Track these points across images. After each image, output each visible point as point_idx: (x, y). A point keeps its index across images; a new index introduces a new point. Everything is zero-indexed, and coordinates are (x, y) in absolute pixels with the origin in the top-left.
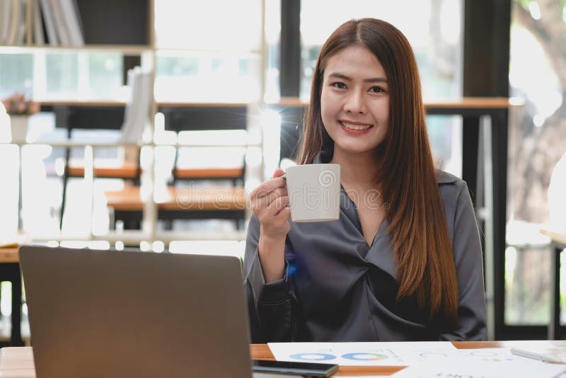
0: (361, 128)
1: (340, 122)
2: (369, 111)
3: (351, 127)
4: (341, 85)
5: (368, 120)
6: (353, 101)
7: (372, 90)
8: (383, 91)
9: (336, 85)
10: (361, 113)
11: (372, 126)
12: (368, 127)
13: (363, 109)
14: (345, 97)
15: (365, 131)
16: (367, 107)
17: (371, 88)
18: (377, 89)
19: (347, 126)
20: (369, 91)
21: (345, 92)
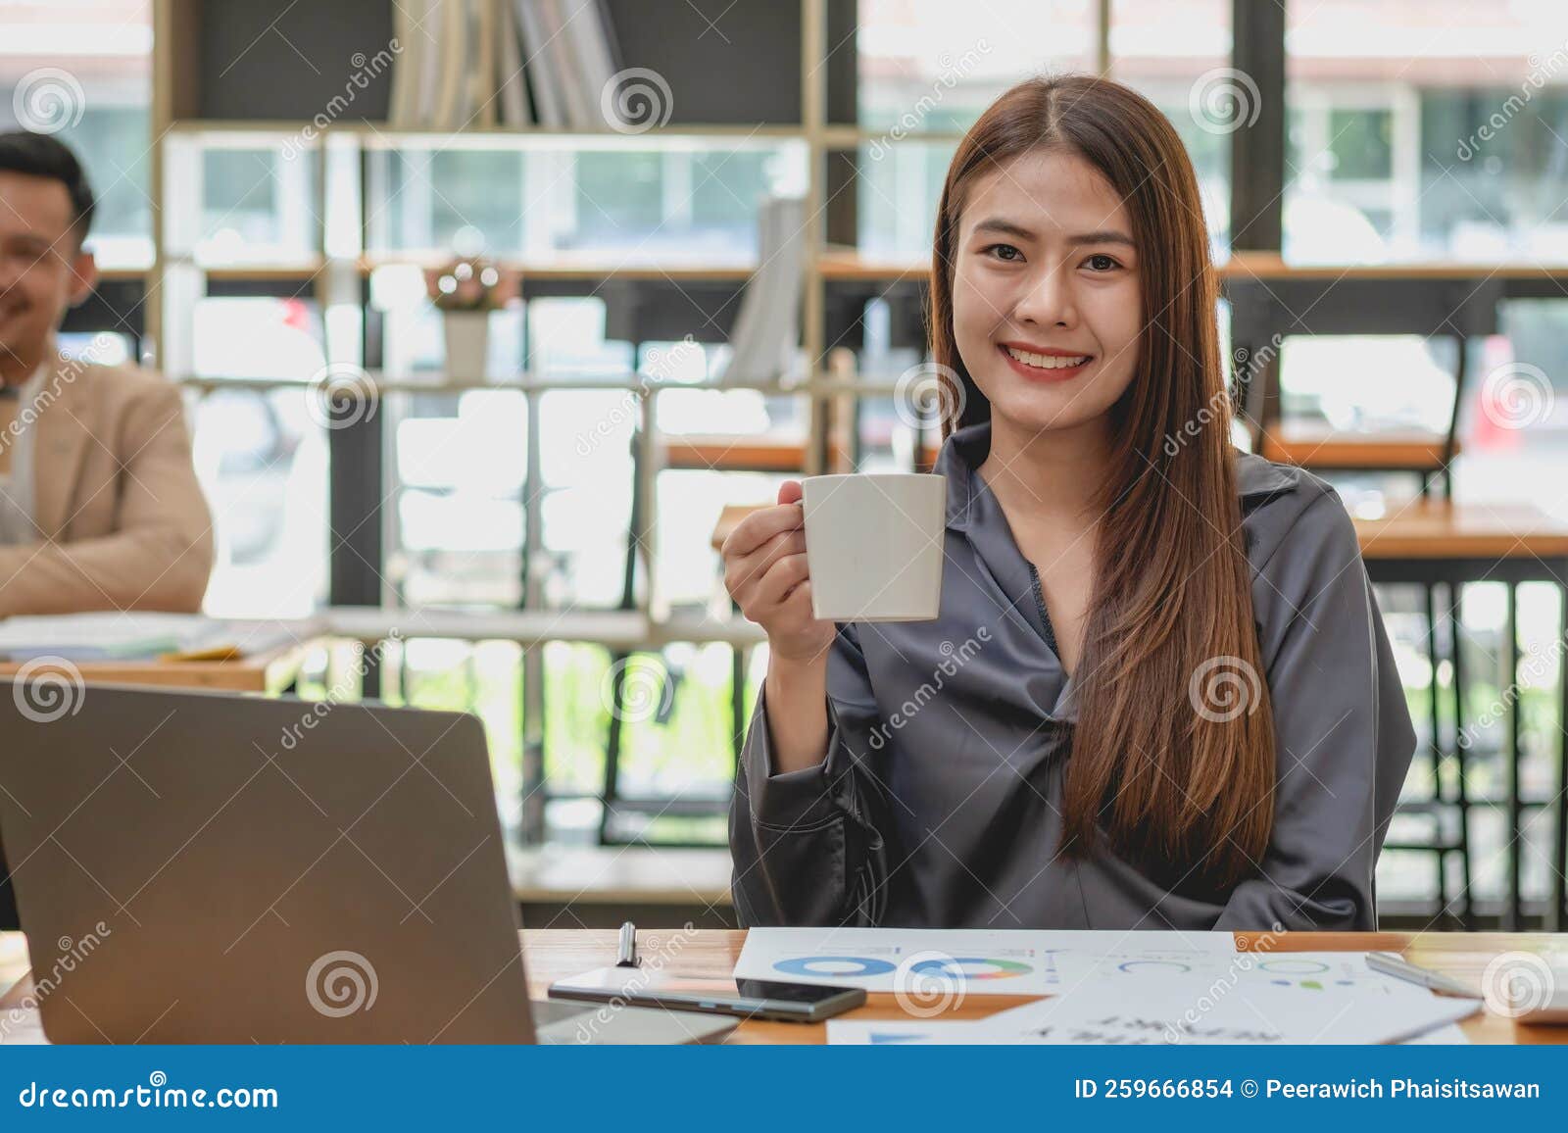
0: (1062, 363)
1: (1004, 348)
2: (1081, 319)
3: (1035, 360)
4: (1006, 252)
5: (1079, 343)
6: (1041, 294)
7: (1089, 265)
8: (1119, 266)
9: (996, 252)
10: (1062, 324)
11: (1088, 359)
12: (1078, 360)
13: (1068, 315)
14: (1016, 284)
15: (1072, 372)
16: (1075, 307)
17: (1087, 260)
18: (1102, 262)
19: (1024, 358)
20: (1080, 266)
21: (1017, 270)
